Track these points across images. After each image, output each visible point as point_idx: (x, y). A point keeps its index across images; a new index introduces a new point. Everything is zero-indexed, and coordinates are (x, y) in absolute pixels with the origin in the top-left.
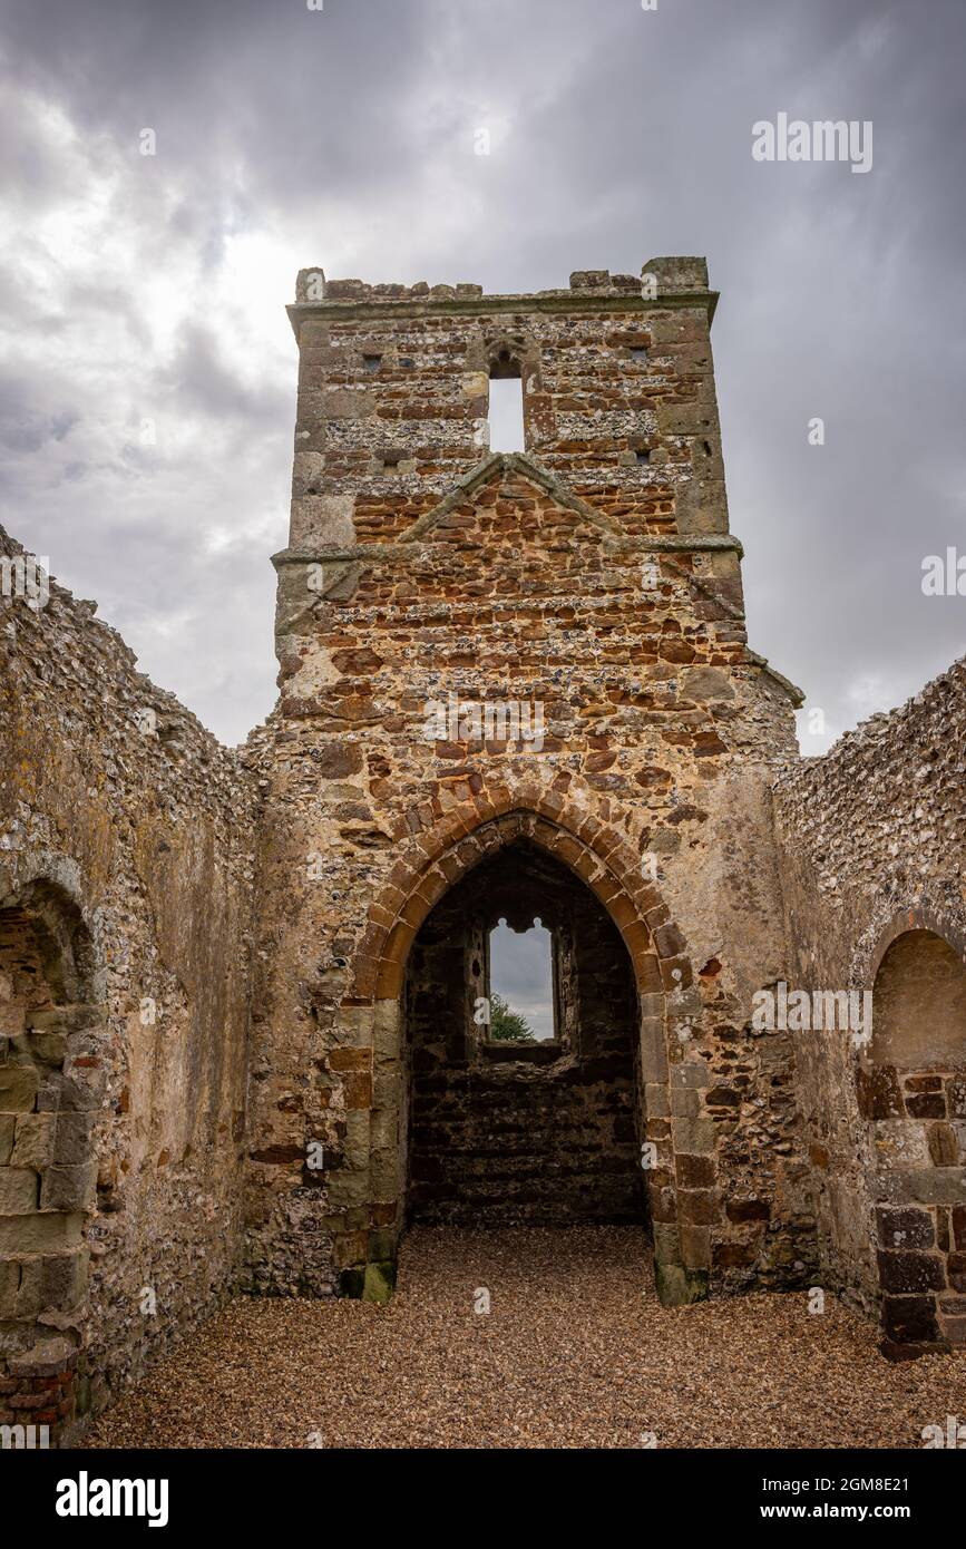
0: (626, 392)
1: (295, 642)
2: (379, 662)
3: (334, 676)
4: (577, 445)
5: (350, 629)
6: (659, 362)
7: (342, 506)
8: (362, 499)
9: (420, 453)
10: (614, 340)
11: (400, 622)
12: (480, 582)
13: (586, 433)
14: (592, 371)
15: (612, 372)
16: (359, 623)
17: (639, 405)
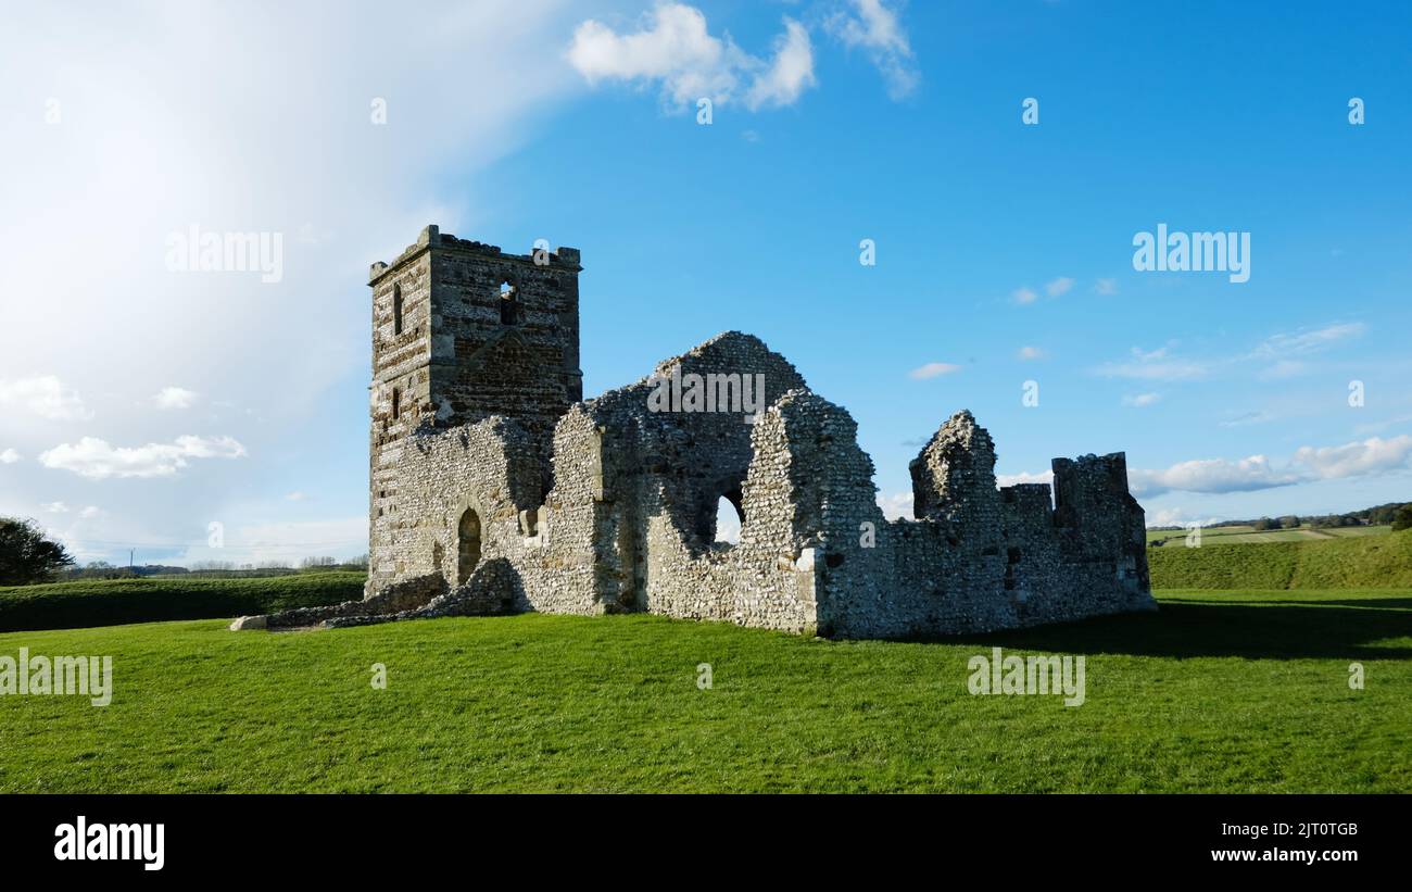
0: (550, 307)
1: (438, 397)
2: (467, 408)
3: (452, 413)
4: (531, 325)
5: (456, 394)
6: (561, 295)
7: (449, 340)
8: (457, 339)
9: (478, 321)
10: (547, 281)
11: (474, 393)
12: (500, 379)
13: (537, 322)
14: (538, 294)
15: (544, 296)
16: (460, 392)
17: (554, 312)
